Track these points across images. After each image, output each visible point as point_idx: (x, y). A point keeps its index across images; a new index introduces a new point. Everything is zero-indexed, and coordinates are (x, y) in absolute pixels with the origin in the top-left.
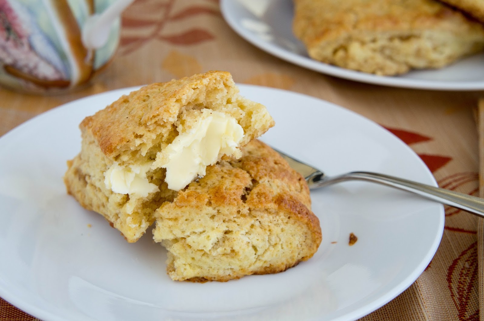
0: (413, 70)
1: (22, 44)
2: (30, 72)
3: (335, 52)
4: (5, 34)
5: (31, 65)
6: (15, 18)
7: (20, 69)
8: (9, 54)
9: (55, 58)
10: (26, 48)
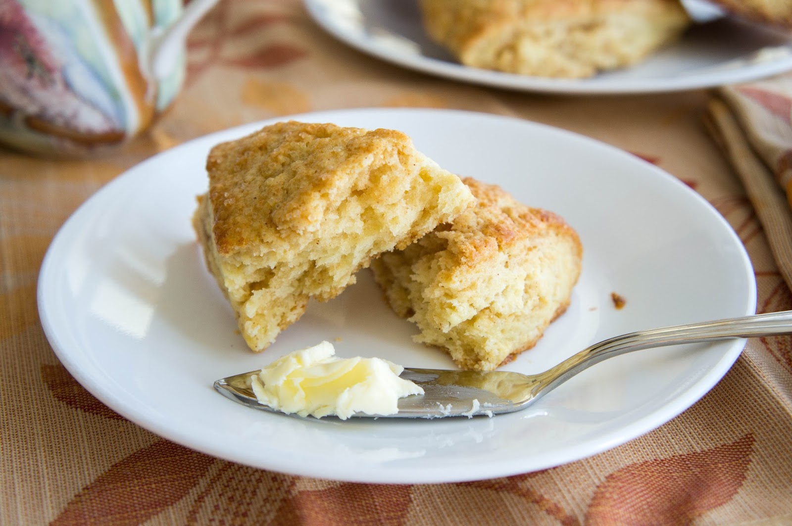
0: (600, 71)
1: (52, 82)
2: (67, 124)
3: (499, 54)
4: (26, 68)
5: (68, 112)
6: (40, 42)
7: (51, 121)
8: (33, 99)
9: (102, 98)
10: (59, 87)
